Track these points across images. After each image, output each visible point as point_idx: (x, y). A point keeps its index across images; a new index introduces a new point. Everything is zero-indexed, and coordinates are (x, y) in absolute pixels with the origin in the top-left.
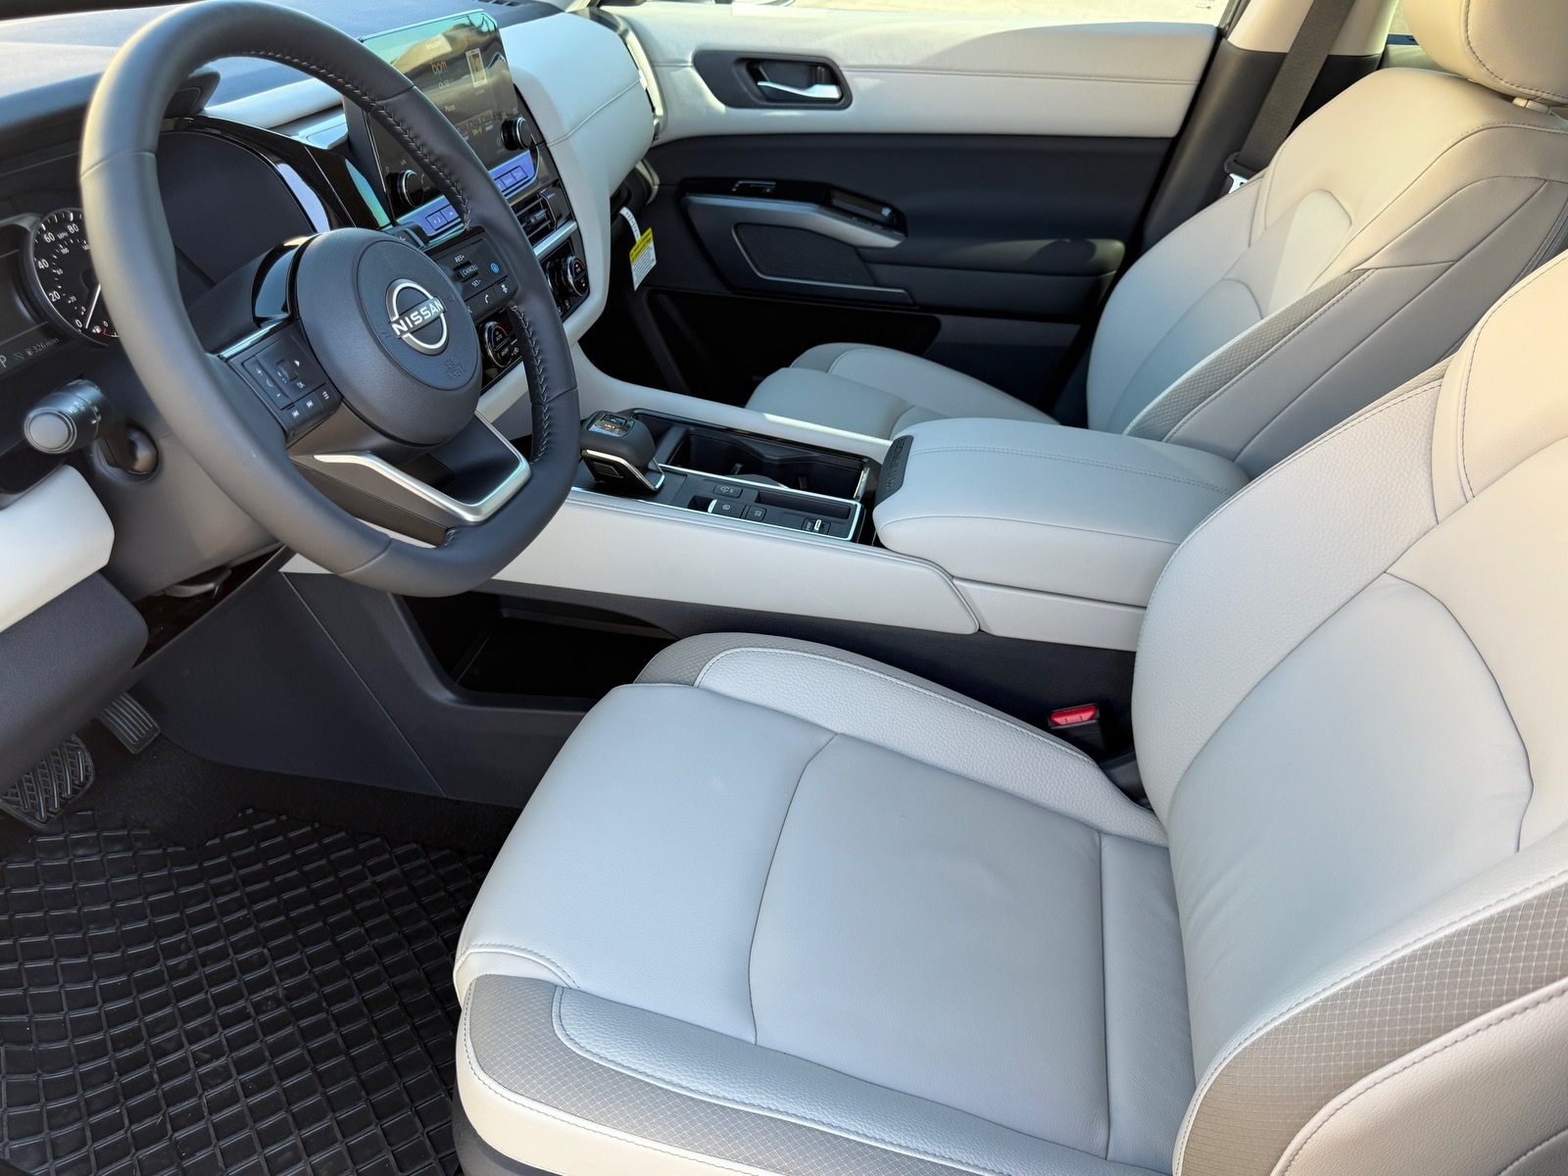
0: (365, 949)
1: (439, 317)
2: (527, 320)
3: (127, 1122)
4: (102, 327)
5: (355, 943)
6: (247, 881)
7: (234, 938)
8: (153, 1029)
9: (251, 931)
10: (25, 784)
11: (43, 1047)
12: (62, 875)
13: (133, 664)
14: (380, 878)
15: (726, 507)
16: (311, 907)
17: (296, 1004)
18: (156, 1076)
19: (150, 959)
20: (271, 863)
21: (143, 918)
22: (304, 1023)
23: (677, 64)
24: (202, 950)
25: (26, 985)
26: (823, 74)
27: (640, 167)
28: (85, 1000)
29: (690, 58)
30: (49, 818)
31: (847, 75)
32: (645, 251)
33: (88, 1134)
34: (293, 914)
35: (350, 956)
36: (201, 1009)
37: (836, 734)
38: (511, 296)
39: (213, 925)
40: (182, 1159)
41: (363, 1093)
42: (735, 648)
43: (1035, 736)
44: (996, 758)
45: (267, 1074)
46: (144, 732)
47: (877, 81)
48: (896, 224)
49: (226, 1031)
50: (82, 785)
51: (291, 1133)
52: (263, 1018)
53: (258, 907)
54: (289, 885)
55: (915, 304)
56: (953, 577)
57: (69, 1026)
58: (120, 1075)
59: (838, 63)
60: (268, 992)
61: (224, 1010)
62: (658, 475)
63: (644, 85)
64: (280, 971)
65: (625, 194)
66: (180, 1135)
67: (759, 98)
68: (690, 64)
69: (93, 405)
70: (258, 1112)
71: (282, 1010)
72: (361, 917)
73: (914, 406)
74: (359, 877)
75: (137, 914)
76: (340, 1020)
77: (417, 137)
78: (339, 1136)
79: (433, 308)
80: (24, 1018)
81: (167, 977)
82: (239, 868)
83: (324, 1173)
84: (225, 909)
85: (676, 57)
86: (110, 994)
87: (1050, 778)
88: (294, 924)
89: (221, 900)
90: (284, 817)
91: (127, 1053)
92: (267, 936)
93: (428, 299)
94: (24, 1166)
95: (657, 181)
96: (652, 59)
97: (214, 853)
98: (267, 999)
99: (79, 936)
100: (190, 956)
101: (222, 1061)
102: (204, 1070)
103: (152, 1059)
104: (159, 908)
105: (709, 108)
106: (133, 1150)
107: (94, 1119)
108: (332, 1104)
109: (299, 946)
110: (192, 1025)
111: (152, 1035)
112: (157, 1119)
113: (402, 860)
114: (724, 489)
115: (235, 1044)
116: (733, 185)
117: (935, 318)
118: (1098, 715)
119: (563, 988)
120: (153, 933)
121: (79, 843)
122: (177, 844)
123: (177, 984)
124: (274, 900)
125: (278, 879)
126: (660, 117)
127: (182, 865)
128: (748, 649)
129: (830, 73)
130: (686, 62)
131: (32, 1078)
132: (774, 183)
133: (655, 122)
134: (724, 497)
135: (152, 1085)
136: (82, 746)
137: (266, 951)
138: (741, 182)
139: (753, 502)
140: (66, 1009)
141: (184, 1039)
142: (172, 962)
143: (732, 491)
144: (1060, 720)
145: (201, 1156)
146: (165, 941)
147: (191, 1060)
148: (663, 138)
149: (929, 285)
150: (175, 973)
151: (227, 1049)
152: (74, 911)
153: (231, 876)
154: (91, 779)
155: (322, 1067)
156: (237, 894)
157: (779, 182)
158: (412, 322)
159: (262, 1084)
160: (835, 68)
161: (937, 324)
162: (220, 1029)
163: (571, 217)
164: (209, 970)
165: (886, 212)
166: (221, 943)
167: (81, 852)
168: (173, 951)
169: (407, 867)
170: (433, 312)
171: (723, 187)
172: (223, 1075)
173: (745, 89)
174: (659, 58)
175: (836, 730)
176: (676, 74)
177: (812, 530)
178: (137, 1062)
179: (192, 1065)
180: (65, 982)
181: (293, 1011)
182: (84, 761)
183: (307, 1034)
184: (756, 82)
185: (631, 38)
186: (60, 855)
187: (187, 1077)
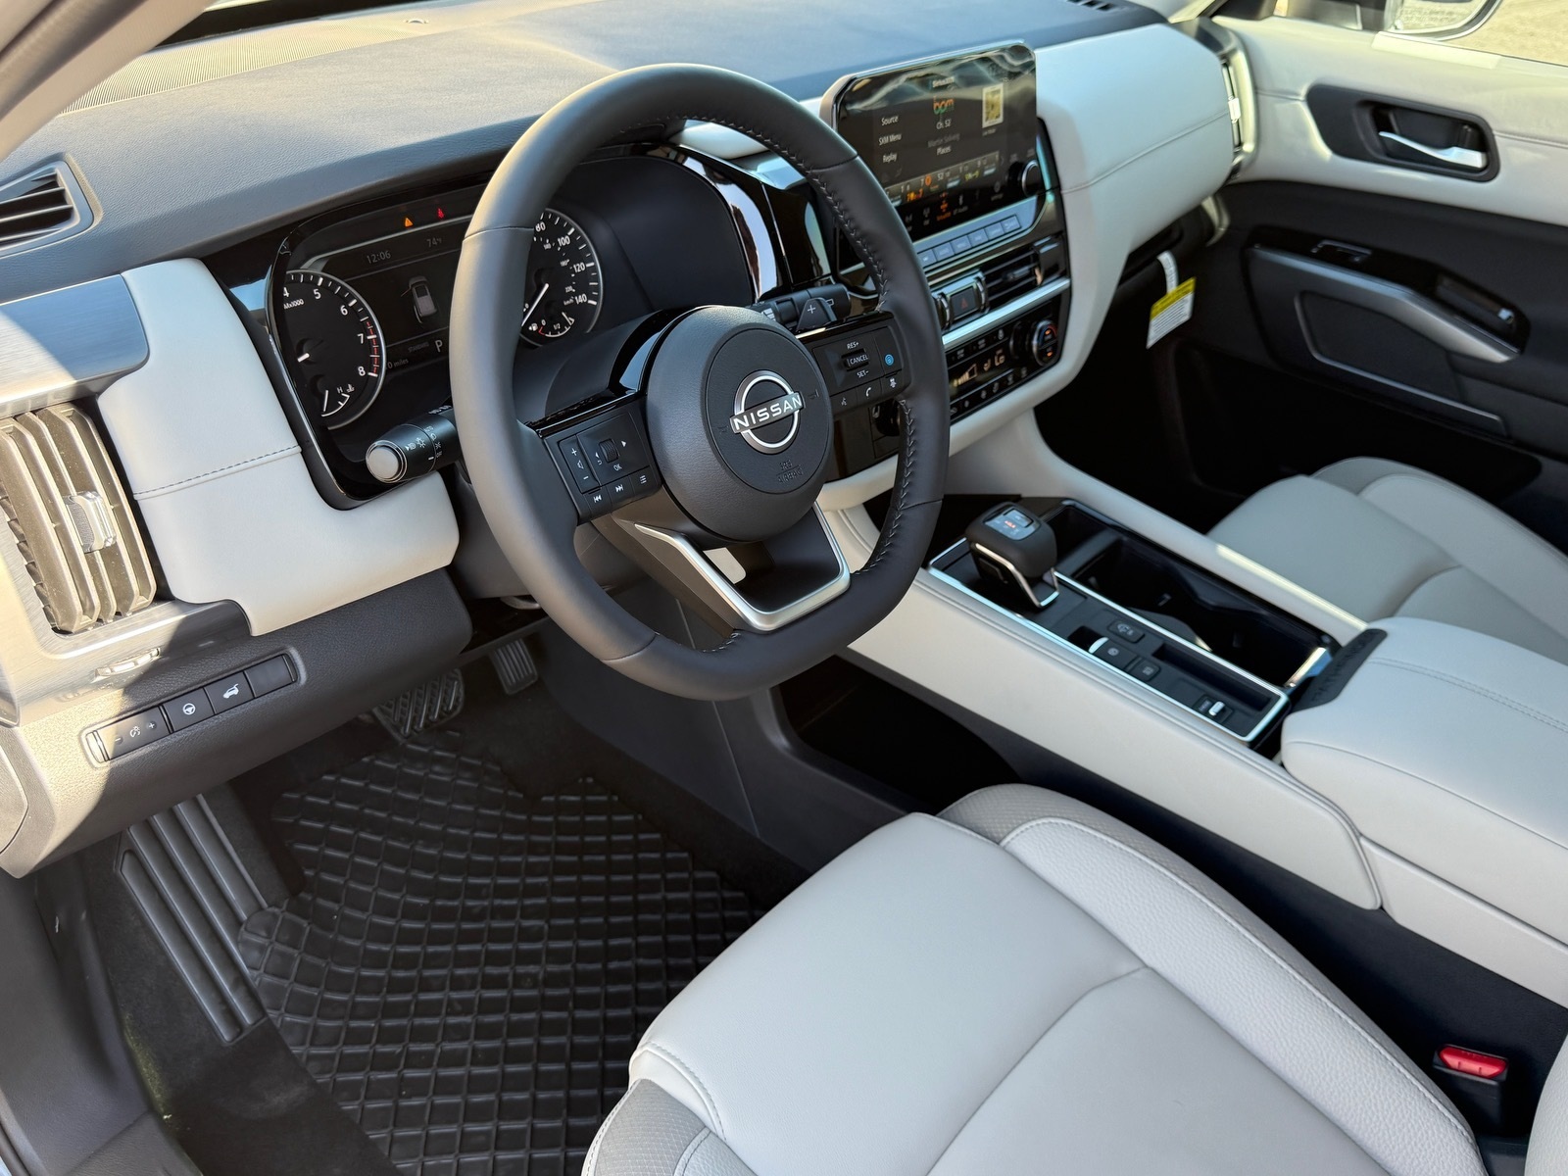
0: (628, 964)
1: (793, 414)
2: (912, 416)
3: (374, 1040)
4: (539, 325)
5: (622, 953)
6: (561, 849)
7: (528, 902)
8: (432, 961)
9: (542, 901)
10: (401, 699)
11: (341, 938)
12: (414, 785)
13: (460, 651)
14: (672, 896)
15: (1113, 652)
16: (601, 899)
17: (550, 992)
18: (413, 1007)
19: (452, 892)
20: (588, 839)
21: (462, 850)
22: (549, 1015)
23: (1286, 95)
24: (497, 902)
25: (348, 876)
26: (1469, 136)
27: (1209, 206)
28: (387, 908)
29: (1303, 91)
30: (410, 735)
31: (1501, 142)
32: (1178, 304)
33: (343, 1035)
34: (585, 899)
35: (613, 965)
36: (471, 959)
37: (1146, 966)
38: (900, 390)
39: (516, 881)
40: (401, 1096)
41: (565, 1111)
42: (1063, 818)
43: (1402, 1070)
44: (1337, 1077)
45: (495, 1050)
46: (522, 676)
47: (1539, 156)
48: (1513, 335)
49: (483, 991)
50: (449, 713)
51: (491, 1119)
52: (518, 993)
53: (559, 879)
54: (592, 869)
55: (1509, 437)
56: (1361, 835)
57: (367, 928)
58: (388, 992)
59: (1492, 125)
60: (532, 969)
61: (491, 970)
62: (1051, 590)
63: (1235, 115)
64: (550, 953)
65: (1175, 235)
66: (410, 1074)
67: (1376, 150)
68: (1302, 97)
69: (436, 441)
70: (475, 1084)
71: (533, 993)
72: (638, 929)
73: (1460, 566)
74: (652, 887)
75: (459, 844)
76: (580, 1027)
77: (846, 210)
78: (528, 1144)
79: (792, 403)
80: (336, 907)
81: (459, 915)
82: (560, 833)
83: (501, 1174)
84: (532, 869)
85: (1288, 87)
86: (411, 912)
87: (1400, 1130)
88: (580, 910)
89: (533, 859)
90: (616, 798)
91: (401, 974)
92: (554, 911)
93: (787, 394)
94: (288, 1040)
95: (1226, 221)
96: (1259, 85)
97: (545, 810)
98: (528, 975)
99: (407, 847)
100: (486, 903)
101: (468, 1019)
102: (452, 1020)
103: (416, 990)
104: (480, 846)
105: (1311, 152)
106: (368, 1069)
107: (354, 1024)
108: (536, 1108)
109: (575, 934)
110: (460, 972)
111: (426, 966)
112: (397, 1049)
113: (699, 886)
114: (1122, 628)
115: (488, 1007)
116: (1315, 245)
117: (1537, 461)
118: (1504, 1077)
119: (711, 1131)
120: (469, 868)
121: (440, 760)
122: (519, 790)
123: (466, 926)
124: (573, 879)
125: (587, 858)
126: (1246, 153)
127: (514, 811)
128: (1077, 826)
129: (1477, 135)
130: (1297, 94)
131: (322, 963)
132: (1368, 252)
133: (1238, 159)
134: (1117, 639)
135: (404, 1015)
136: (460, 678)
137: (546, 927)
138: (1327, 243)
139: (1149, 655)
140: (370, 912)
141: (448, 983)
142: (470, 903)
143: (1130, 633)
144: (1453, 1061)
145: (415, 1102)
146: (473, 881)
147: (445, 1004)
148: (1240, 177)
149: (1533, 418)
150: (469, 915)
151: (476, 1009)
152: (411, 822)
153: (548, 839)
154: (459, 709)
155: (544, 1067)
156: (546, 859)
157: (1377, 251)
158: (757, 418)
159: (490, 1058)
160: (1486, 132)
161: (1537, 469)
162: (479, 987)
163: (1066, 273)
164: (496, 924)
165: (1505, 314)
166: (514, 902)
167: (437, 768)
168: (475, 892)
169: (701, 895)
170: (785, 408)
171: (1301, 246)
172: (461, 1033)
173: (1362, 137)
174: (1265, 84)
175: (1147, 961)
176: (1281, 107)
177: (1206, 713)
178: (403, 986)
179: (444, 1011)
180: (379, 886)
181: (543, 997)
182: (456, 692)
183: (545, 1027)
184: (1380, 129)
185: (1240, 60)
186: (420, 765)
187: (436, 1021)
